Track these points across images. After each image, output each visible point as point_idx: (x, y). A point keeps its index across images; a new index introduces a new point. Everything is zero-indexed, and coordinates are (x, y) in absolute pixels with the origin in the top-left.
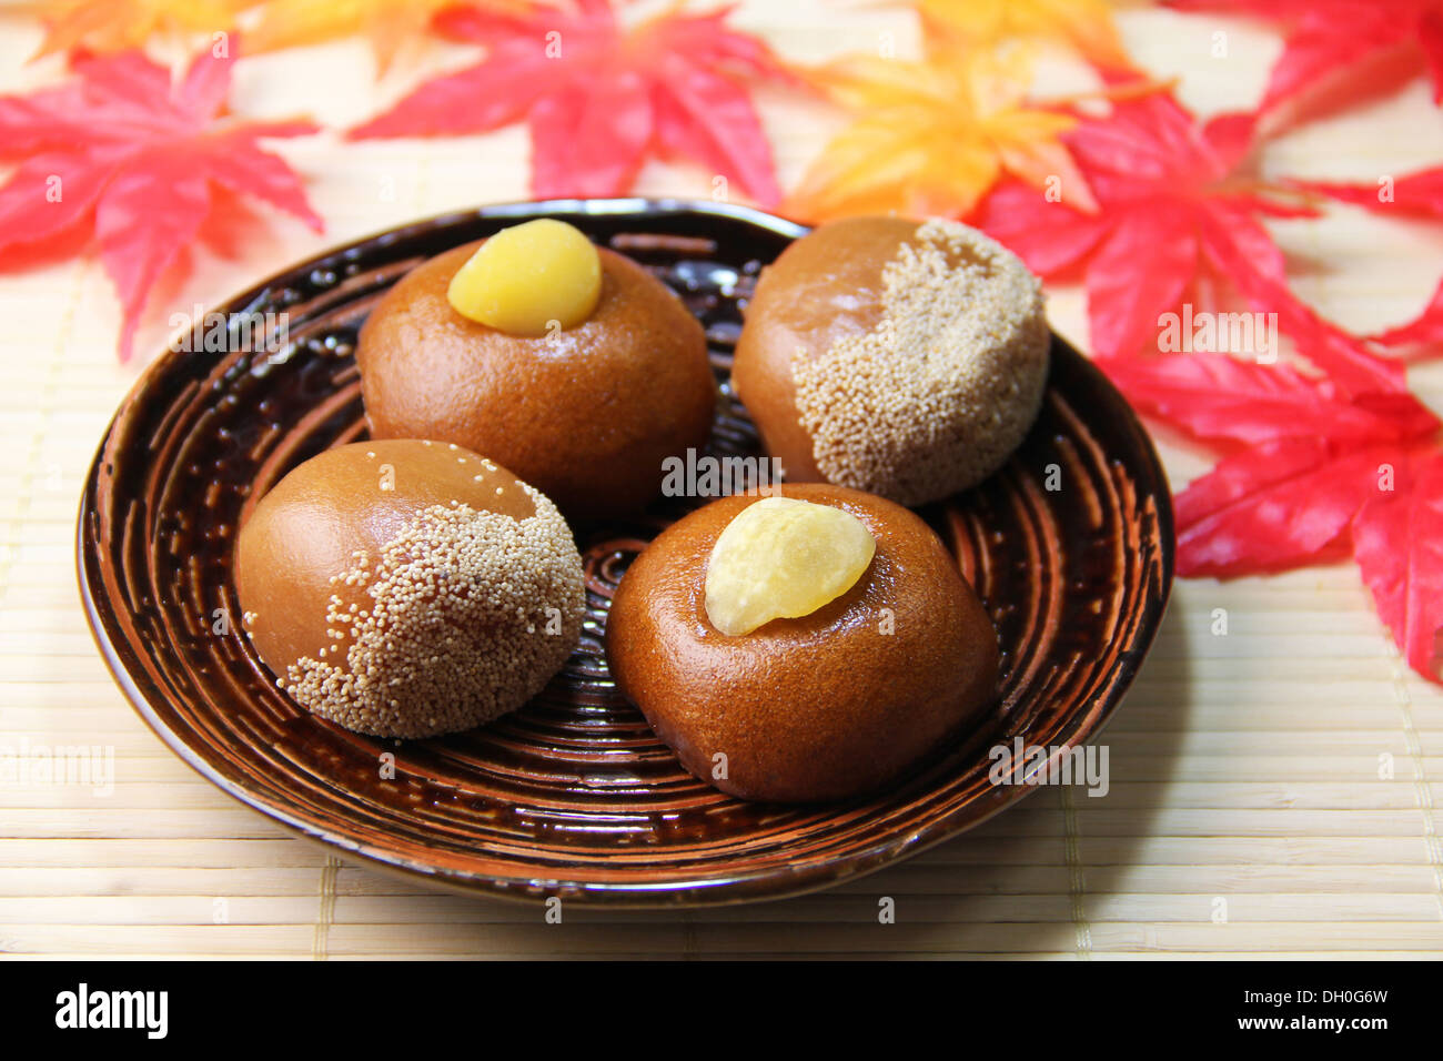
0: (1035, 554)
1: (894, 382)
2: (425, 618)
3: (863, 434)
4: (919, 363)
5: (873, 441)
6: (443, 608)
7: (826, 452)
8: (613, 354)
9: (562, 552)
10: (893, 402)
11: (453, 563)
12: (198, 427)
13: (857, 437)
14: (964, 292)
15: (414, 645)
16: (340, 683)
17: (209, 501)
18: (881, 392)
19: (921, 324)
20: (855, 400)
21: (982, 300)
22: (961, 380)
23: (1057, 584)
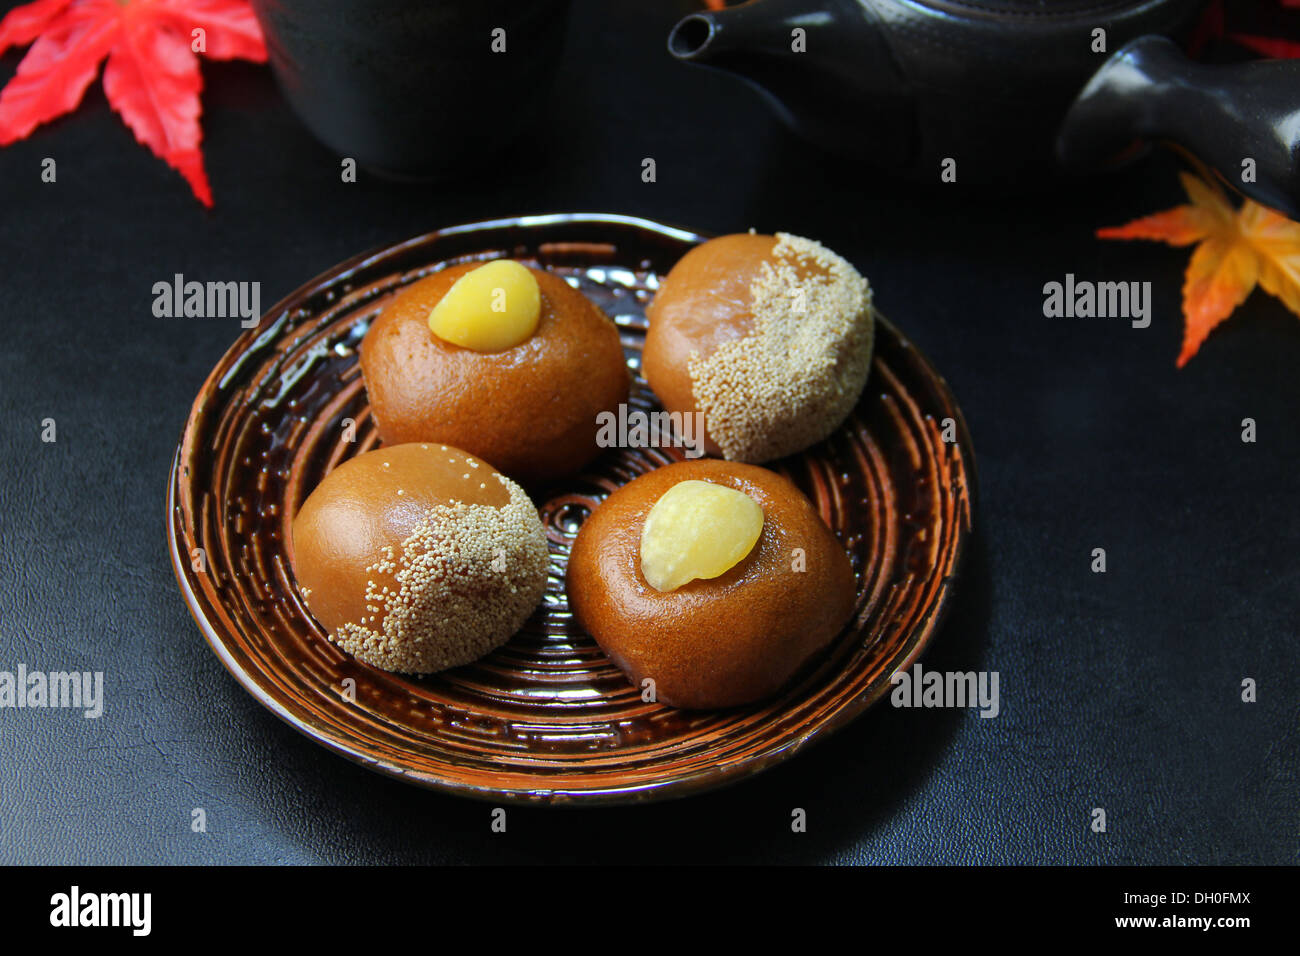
0: (874, 493)
1: (765, 375)
2: (438, 593)
3: (744, 414)
4: (782, 359)
5: (752, 418)
6: (450, 584)
7: (717, 427)
8: (555, 362)
9: (532, 529)
10: (765, 390)
11: (455, 551)
12: (246, 426)
13: (740, 416)
14: (811, 298)
15: (431, 613)
16: (378, 642)
17: (261, 486)
18: (756, 384)
19: (781, 327)
20: (737, 390)
21: (825, 303)
22: (814, 369)
23: (891, 516)
